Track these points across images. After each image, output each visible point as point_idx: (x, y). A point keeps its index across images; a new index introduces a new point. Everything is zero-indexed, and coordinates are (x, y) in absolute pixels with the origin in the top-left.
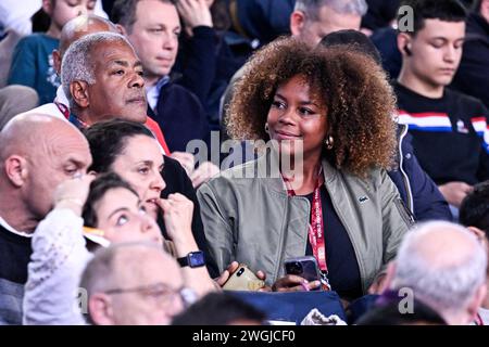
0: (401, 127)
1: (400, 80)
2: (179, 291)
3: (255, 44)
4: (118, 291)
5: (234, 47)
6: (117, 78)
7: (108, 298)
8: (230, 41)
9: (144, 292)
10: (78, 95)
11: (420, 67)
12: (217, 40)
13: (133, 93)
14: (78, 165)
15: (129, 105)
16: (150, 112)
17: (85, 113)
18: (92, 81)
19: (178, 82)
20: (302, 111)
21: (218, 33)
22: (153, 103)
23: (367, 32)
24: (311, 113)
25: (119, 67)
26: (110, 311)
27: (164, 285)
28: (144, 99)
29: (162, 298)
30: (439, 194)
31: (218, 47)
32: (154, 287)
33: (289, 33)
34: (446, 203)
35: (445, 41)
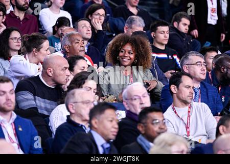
0: (154, 57)
1: (153, 44)
2: (93, 102)
3: (114, 35)
4: (76, 102)
5: (108, 36)
6: (77, 44)
7: (73, 104)
8: (107, 34)
9: (83, 102)
10: (67, 49)
11: (159, 40)
12: (104, 33)
13: (82, 49)
14: (66, 68)
15: (81, 52)
16: (86, 54)
17: (68, 54)
18: (70, 45)
19: (92, 45)
20: (129, 53)
21: (105, 32)
22: (86, 51)
23: (145, 32)
24: (132, 54)
25: (78, 41)
26: (74, 108)
27: (89, 101)
28: (84, 51)
29: (88, 104)
30: (164, 75)
31: (104, 36)
32: (86, 101)
33: (124, 32)
34: (166, 78)
35: (164, 32)
